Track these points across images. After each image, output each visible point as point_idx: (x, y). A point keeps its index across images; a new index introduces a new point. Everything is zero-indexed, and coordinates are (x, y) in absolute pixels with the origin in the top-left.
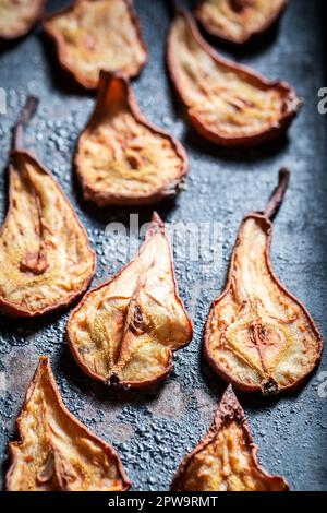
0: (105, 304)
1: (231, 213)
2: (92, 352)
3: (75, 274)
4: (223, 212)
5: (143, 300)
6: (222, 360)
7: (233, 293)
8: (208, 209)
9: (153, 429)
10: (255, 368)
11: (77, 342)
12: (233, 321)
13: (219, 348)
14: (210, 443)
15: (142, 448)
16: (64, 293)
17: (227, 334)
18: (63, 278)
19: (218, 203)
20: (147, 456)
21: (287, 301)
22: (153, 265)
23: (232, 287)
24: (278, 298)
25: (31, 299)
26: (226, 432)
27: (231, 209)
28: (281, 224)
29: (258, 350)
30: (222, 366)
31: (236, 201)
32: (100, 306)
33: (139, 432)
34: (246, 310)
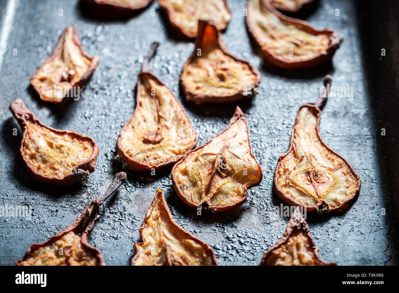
0: (200, 158)
1: (292, 107)
2: (189, 188)
3: (182, 144)
4: (287, 107)
5: (227, 155)
6: (288, 193)
7: (294, 153)
8: (276, 105)
9: (238, 236)
10: (311, 196)
11: (179, 183)
12: (295, 169)
13: (286, 186)
14: (283, 244)
15: (230, 248)
16: (174, 155)
17: (290, 177)
18: (173, 147)
19: (283, 102)
20: (234, 253)
21: (334, 157)
22: (235, 136)
23: (293, 149)
24: (327, 156)
25: (150, 158)
26: (295, 238)
27: (292, 105)
28: (328, 113)
29: (314, 186)
30: (288, 196)
31: (296, 100)
32: (197, 160)
33: (228, 238)
34: (304, 162)
